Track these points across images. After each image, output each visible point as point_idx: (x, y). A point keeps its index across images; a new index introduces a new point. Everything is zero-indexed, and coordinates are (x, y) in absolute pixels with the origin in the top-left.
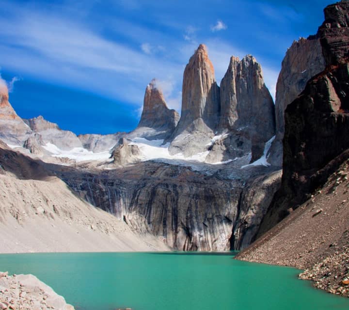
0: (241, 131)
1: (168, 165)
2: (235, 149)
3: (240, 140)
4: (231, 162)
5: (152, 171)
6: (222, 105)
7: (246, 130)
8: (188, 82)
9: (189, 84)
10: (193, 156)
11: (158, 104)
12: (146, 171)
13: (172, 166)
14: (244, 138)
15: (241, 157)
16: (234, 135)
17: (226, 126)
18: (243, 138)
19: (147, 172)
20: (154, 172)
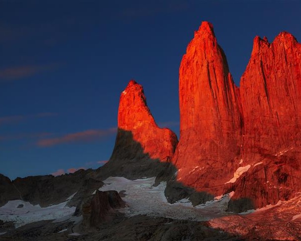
0: (281, 156)
1: (171, 220)
2: (275, 187)
3: (282, 171)
4: (272, 209)
5: (148, 234)
6: (245, 115)
7: (290, 155)
8: (187, 84)
9: (189, 87)
10: (207, 202)
11: (141, 121)
12: (137, 234)
13: (177, 222)
14: (289, 168)
15: (287, 200)
16: (272, 164)
17: (257, 150)
18: (286, 168)
19: (140, 236)
20: (150, 234)
